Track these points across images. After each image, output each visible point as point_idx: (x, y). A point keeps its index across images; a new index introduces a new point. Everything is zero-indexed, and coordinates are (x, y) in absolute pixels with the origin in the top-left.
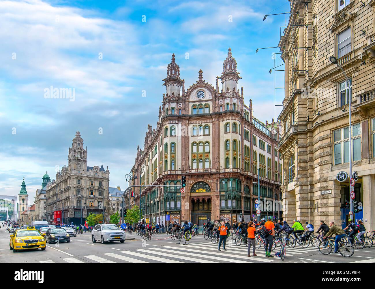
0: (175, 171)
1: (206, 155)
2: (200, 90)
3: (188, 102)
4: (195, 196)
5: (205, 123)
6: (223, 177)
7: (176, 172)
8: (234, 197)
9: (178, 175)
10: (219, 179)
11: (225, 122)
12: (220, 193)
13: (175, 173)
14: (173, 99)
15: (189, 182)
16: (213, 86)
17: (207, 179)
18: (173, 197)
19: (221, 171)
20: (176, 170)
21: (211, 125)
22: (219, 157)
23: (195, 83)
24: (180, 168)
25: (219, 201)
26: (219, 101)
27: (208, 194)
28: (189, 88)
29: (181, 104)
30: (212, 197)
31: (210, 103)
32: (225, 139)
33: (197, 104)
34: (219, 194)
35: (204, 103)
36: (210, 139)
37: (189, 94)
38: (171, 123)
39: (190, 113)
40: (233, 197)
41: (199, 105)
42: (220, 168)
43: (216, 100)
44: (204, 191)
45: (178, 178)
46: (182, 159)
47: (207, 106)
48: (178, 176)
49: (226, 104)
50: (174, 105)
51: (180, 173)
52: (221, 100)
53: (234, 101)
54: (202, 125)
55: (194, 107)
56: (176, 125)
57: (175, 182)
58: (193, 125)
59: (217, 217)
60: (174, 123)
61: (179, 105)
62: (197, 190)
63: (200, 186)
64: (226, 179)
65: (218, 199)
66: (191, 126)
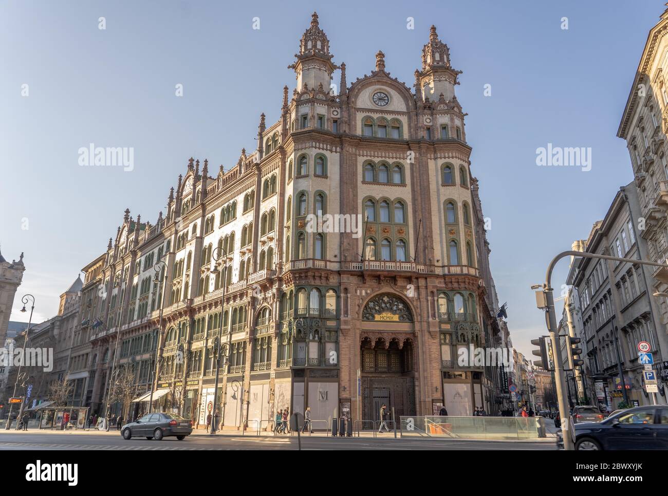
0: (326, 261)
1: (396, 229)
2: (380, 89)
3: (355, 108)
4: (373, 332)
5: (393, 158)
6: (444, 286)
7: (328, 263)
8: (474, 339)
9: (331, 272)
10: (435, 290)
11: (441, 162)
12: (440, 327)
13: (326, 266)
14: (321, 96)
15: (358, 291)
16: (407, 85)
17: (402, 287)
18: (318, 329)
19: (438, 271)
20: (328, 259)
21: (406, 164)
22: (431, 238)
23: (369, 74)
24: (335, 256)
25: (438, 347)
26: (425, 118)
27: (405, 327)
28: (355, 81)
29: (339, 110)
30: (419, 335)
31: (404, 120)
32: (443, 199)
34: (438, 329)
36: (405, 193)
37: (357, 93)
38: (316, 148)
39: (359, 132)
40: (473, 337)
41: (378, 119)
42: (436, 264)
43: (417, 115)
44: (396, 318)
45: (332, 280)
47: (396, 125)
48: (330, 274)
49: (441, 125)
50: (322, 110)
51: (334, 267)
53: (457, 122)
54: (387, 162)
55: (368, 123)
56: (327, 154)
57: (323, 291)
58: (365, 158)
59: (434, 390)
60: (323, 149)
61: (333, 111)
62: (376, 315)
63: (383, 305)
64: (452, 290)
65: (434, 341)
66: (361, 160)
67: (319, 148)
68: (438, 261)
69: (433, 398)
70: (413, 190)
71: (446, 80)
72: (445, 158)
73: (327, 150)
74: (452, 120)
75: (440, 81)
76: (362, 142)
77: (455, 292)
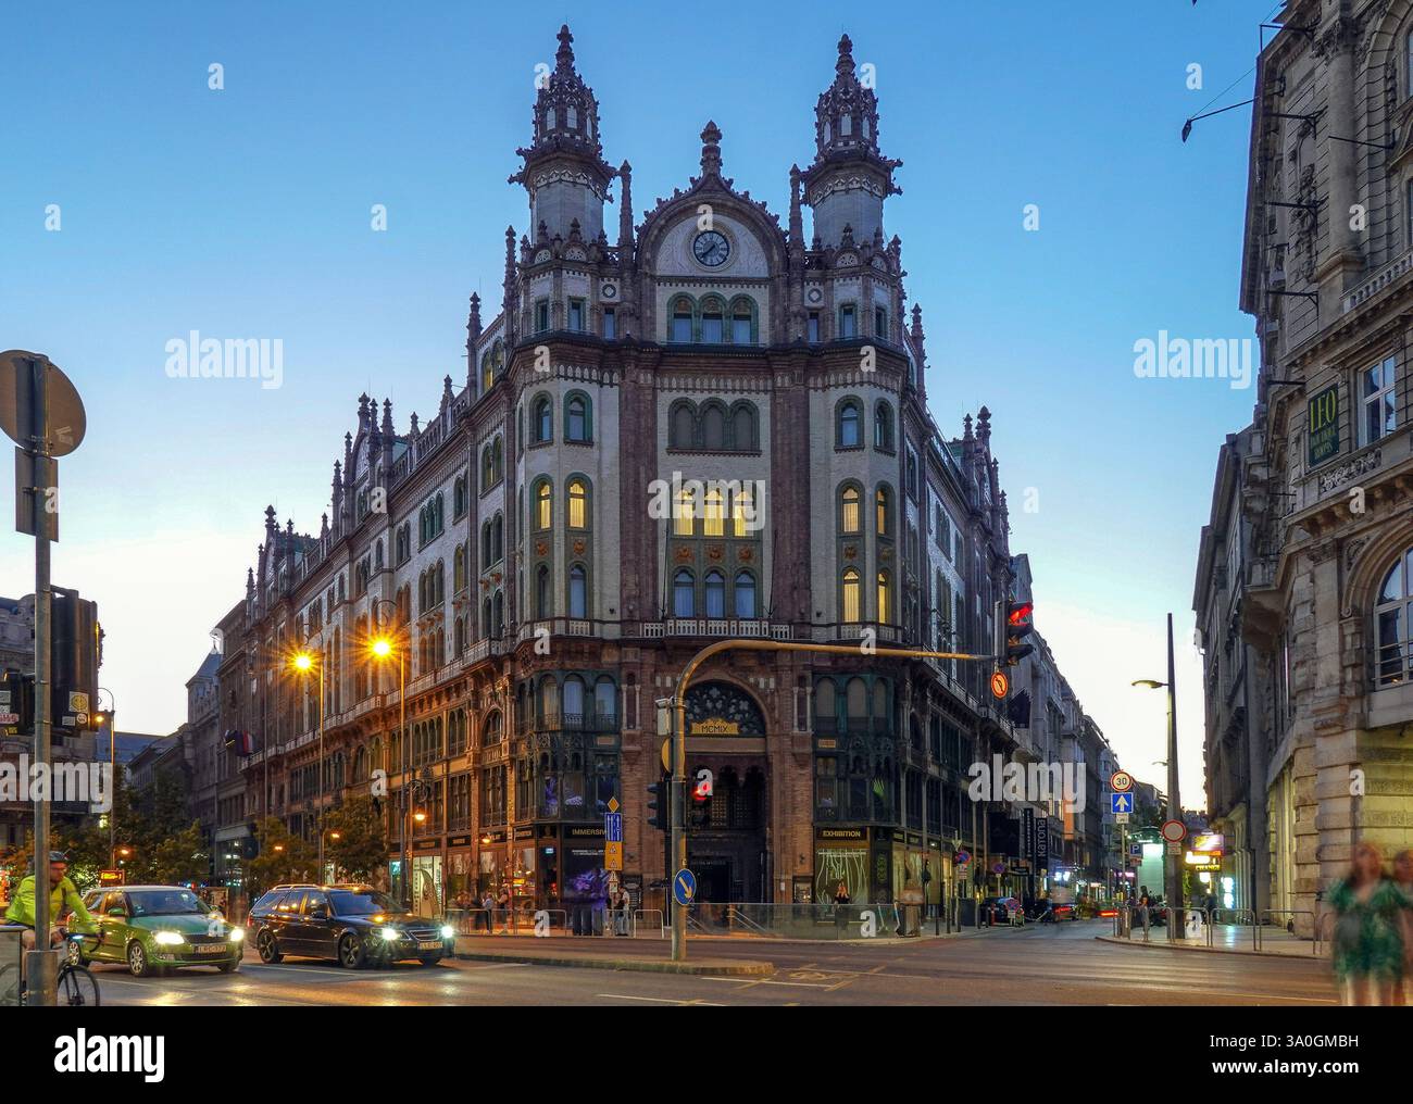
0: (592, 621)
1: (738, 550)
3: (653, 277)
5: (734, 391)
6: (829, 664)
7: (597, 626)
8: (882, 766)
9: (603, 642)
10: (809, 674)
11: (836, 395)
12: (815, 745)
13: (592, 632)
14: (576, 253)
15: (658, 679)
16: (771, 210)
17: (748, 670)
18: (581, 753)
20: (596, 616)
21: (763, 403)
22: (808, 566)
23: (686, 187)
24: (612, 611)
25: (811, 783)
26: (807, 290)
27: (752, 746)
28: (652, 207)
29: (617, 285)
30: (775, 760)
31: (761, 296)
32: (836, 480)
33: (697, 292)
34: (808, 749)
35: (728, 293)
37: (656, 237)
38: (566, 378)
39: (661, 335)
40: (878, 764)
41: (704, 299)
42: (815, 620)
43: (789, 284)
44: (733, 729)
45: (606, 659)
46: (623, 563)
47: (743, 311)
48: (602, 647)
49: (843, 306)
50: (578, 285)
51: (612, 632)
52: (817, 287)
53: (881, 296)
54: (720, 402)
55: (681, 309)
56: (592, 390)
57: (590, 681)
58: (676, 395)
59: (798, 859)
60: (583, 380)
61: (605, 288)
62: (694, 725)
63: (709, 705)
64: (842, 673)
65: (803, 772)
66: (665, 399)
67: (574, 379)
68: (818, 615)
69: (796, 874)
70: (774, 464)
71: (861, 188)
72: (845, 385)
73: (591, 381)
74: (867, 291)
75: (847, 191)
76: (665, 359)
77: (849, 676)
